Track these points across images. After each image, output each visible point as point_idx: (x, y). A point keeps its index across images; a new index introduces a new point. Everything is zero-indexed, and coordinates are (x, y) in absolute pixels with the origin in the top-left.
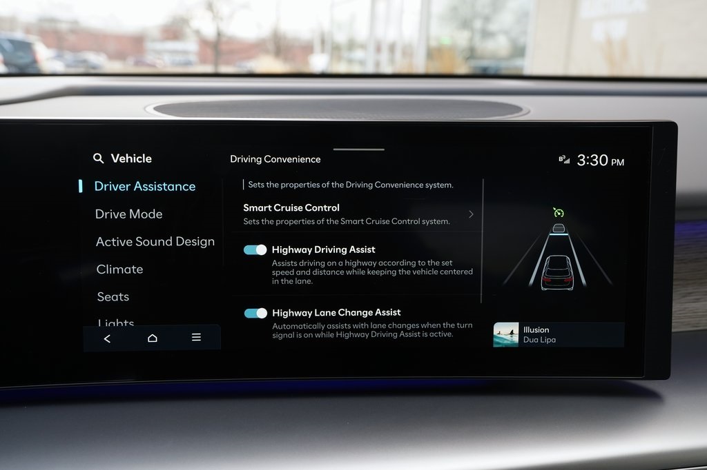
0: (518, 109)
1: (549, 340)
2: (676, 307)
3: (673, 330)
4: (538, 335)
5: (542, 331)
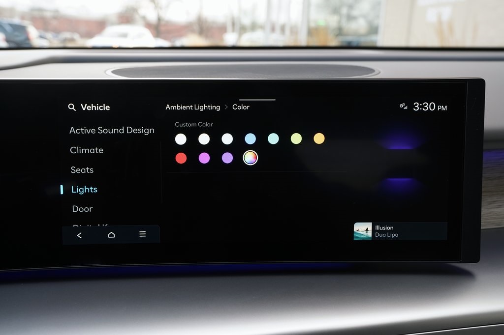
0: (371, 71)
1: (393, 235)
2: (484, 211)
3: (482, 228)
4: (386, 231)
5: (389, 228)
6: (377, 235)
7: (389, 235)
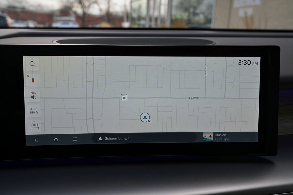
0: (212, 42)
1: (226, 139)
2: (279, 125)
3: (278, 135)
4: (222, 137)
5: (223, 135)
6: (217, 139)
7: (224, 139)
